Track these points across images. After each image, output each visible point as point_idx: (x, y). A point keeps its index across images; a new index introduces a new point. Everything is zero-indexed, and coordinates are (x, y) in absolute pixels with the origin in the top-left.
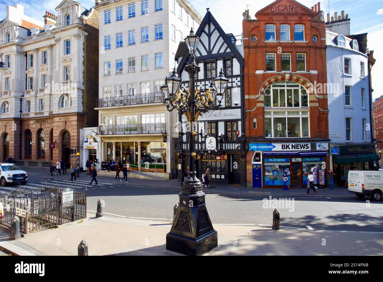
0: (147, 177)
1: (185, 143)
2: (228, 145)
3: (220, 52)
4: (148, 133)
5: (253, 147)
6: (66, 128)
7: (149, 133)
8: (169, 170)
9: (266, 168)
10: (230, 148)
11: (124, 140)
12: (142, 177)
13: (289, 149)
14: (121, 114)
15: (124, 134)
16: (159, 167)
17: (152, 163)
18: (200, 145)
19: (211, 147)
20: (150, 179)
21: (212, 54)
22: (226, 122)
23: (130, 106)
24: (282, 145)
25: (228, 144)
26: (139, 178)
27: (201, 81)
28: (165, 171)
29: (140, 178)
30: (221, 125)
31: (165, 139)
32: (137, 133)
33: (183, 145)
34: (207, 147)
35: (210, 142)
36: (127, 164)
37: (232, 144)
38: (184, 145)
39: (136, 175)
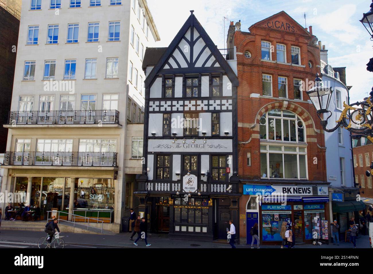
0: (86, 231)
1: (151, 182)
2: (214, 186)
3: (206, 66)
4: (91, 165)
5: (248, 190)
7: (92, 166)
8: (118, 219)
9: (263, 217)
10: (217, 191)
11: (49, 174)
12: (78, 230)
13: (291, 193)
14: (47, 137)
15: (52, 165)
16: (103, 215)
17: (90, 209)
18: (173, 184)
19: (191, 188)
20: (91, 233)
21: (195, 67)
22: (212, 155)
23: (66, 126)
24: (283, 188)
25: (214, 185)
26: (73, 233)
27: (178, 99)
28: (112, 221)
29: (75, 232)
31: (116, 175)
32: (70, 165)
33: (147, 184)
34: (184, 188)
35: (190, 182)
36: (53, 211)
37: (220, 185)
38: (149, 184)
39: (69, 228)
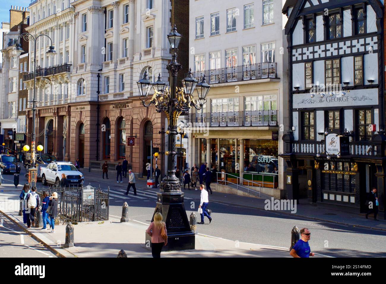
0: (246, 194)
1: (297, 142)
2: (358, 148)
4: (249, 125)
6: (148, 117)
7: (251, 126)
10: (362, 154)
11: (221, 135)
12: (240, 193)
14: (218, 96)
15: (219, 126)
16: (267, 179)
18: (318, 145)
19: (334, 150)
20: (251, 196)
23: (226, 84)
25: (358, 146)
27: (320, 43)
28: (276, 186)
29: (238, 194)
30: (349, 115)
31: (275, 135)
33: (294, 146)
34: (327, 150)
35: (332, 142)
36: (222, 172)
37: (362, 146)
38: (295, 145)
39: (233, 190)
